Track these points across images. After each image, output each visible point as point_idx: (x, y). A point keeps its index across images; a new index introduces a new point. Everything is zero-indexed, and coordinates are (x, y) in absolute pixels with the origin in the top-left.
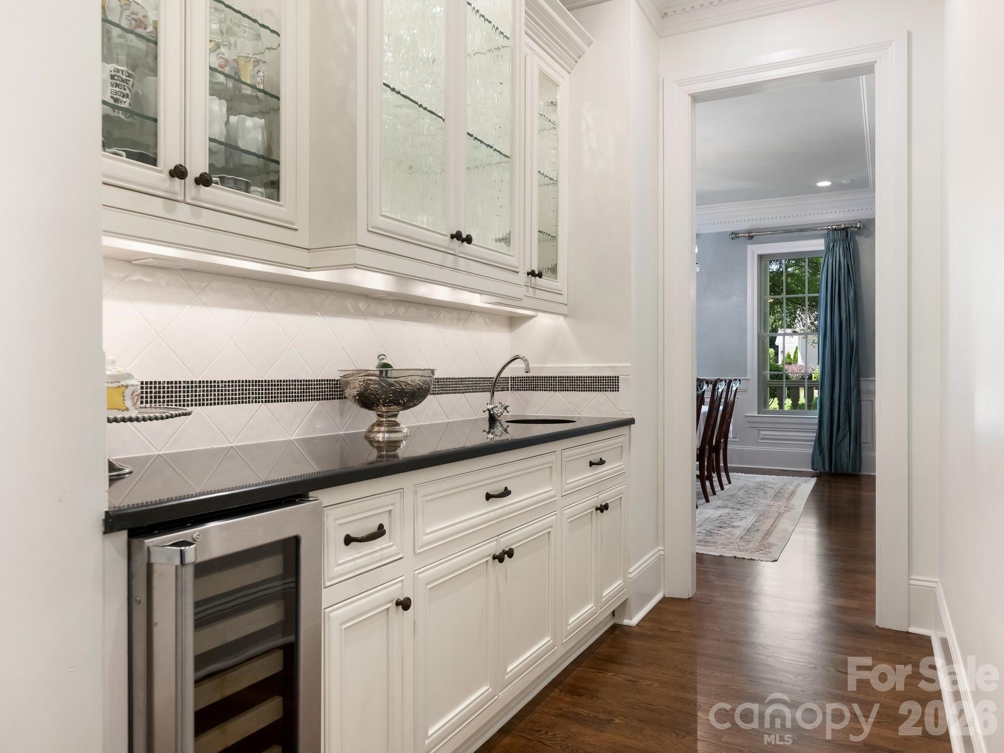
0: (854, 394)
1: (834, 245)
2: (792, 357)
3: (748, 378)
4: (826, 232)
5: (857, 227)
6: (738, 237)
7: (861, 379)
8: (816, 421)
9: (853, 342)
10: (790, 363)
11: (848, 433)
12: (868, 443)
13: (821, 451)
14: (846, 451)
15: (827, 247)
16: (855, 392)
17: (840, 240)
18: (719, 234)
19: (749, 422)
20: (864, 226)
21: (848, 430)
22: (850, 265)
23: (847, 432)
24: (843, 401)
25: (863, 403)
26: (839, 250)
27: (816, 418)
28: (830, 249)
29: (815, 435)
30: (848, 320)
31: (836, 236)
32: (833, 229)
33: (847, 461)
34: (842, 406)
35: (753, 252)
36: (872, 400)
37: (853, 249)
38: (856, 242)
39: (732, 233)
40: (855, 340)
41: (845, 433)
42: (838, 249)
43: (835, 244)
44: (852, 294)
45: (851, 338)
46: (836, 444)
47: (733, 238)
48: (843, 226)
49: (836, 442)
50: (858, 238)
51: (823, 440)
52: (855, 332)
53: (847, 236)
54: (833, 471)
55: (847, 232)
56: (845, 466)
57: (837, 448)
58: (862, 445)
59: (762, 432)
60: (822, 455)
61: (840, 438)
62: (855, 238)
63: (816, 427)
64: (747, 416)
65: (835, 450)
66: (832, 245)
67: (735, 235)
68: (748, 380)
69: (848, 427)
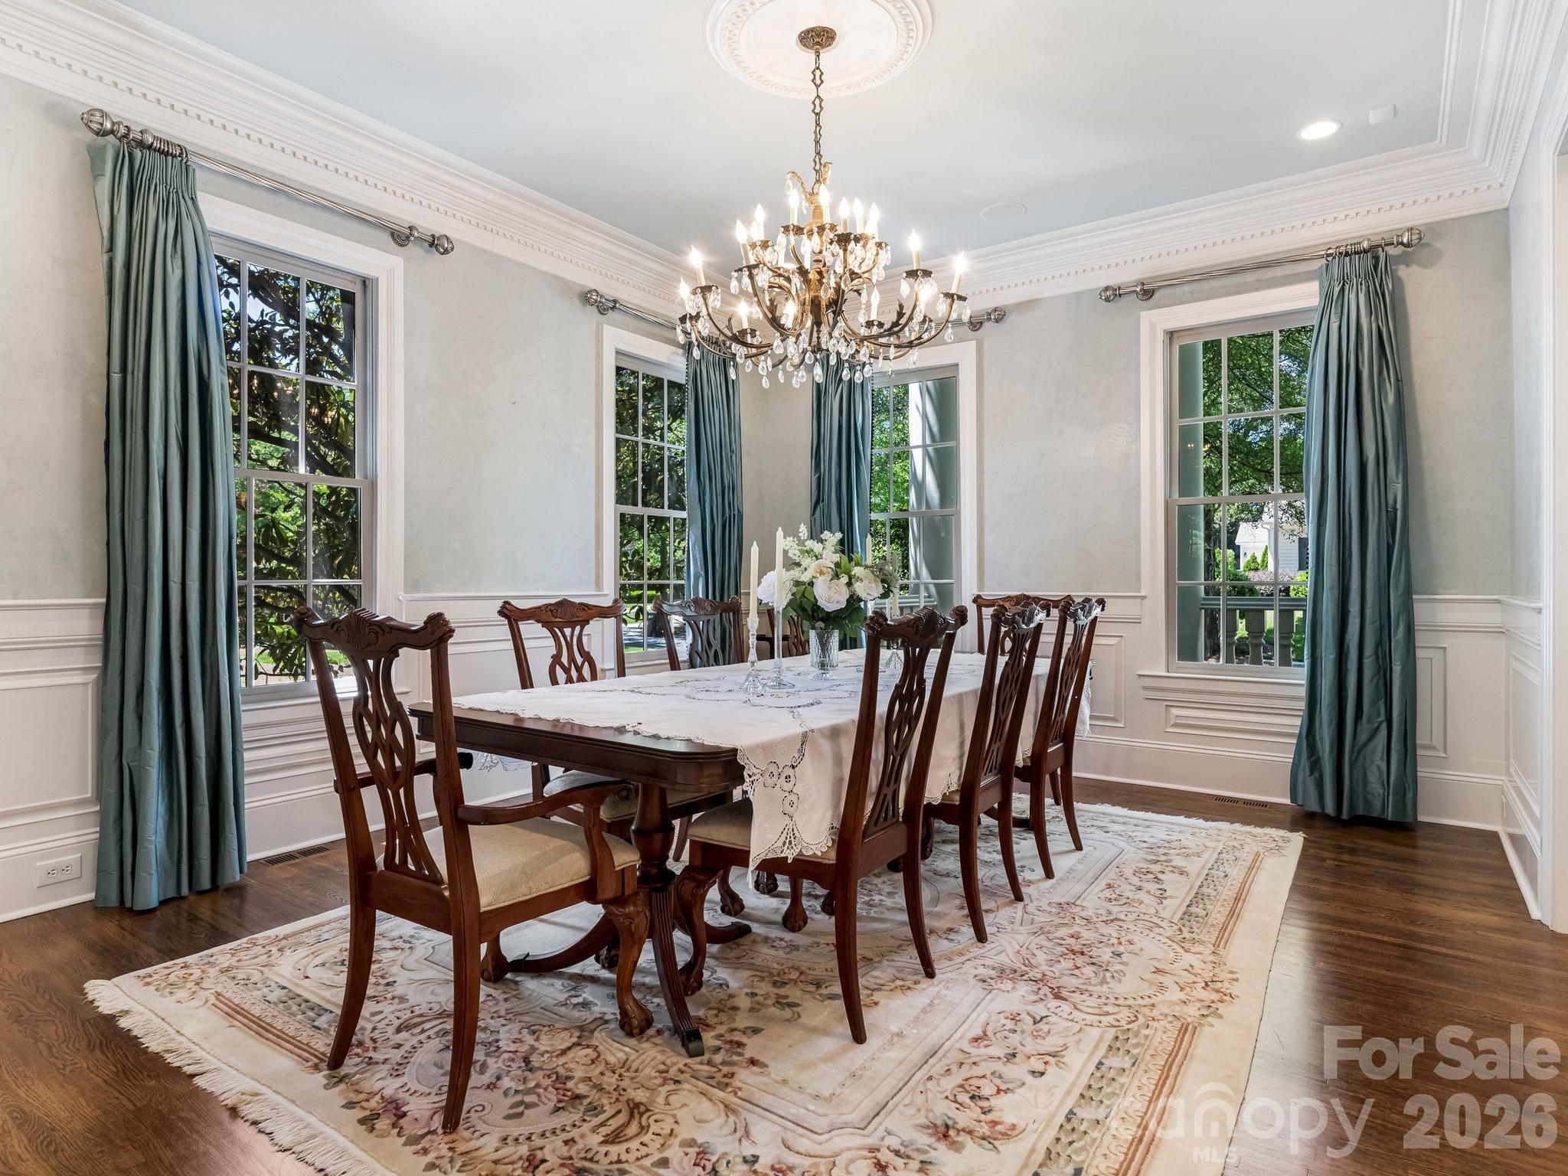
0: (1399, 635)
1: (1343, 289)
2: (1259, 560)
3: (1142, 594)
4: (1324, 261)
5: (1402, 243)
6: (1120, 295)
7: (1414, 597)
8: (1303, 692)
9: (1395, 510)
10: (1257, 569)
11: (1384, 726)
12: (1434, 748)
13: (1315, 765)
14: (1379, 768)
15: (1327, 297)
16: (1401, 628)
17: (1358, 276)
18: (1079, 295)
19: (1145, 688)
20: (1420, 239)
21: (1382, 717)
22: (1384, 330)
23: (1380, 723)
24: (1368, 650)
25: (1420, 653)
26: (1357, 300)
27: (1302, 685)
28: (1333, 300)
29: (1298, 722)
30: (1382, 460)
31: (1347, 270)
32: (1341, 253)
33: (1381, 791)
34: (1368, 662)
35: (1152, 325)
36: (1444, 648)
37: (1391, 298)
38: (1400, 280)
39: (1107, 289)
40: (1399, 506)
41: (1376, 725)
42: (1353, 296)
43: (1347, 287)
44: (1391, 398)
45: (1391, 501)
46: (1352, 752)
47: (1107, 300)
48: (1365, 245)
49: (1353, 745)
50: (1402, 271)
51: (1317, 738)
52: (1398, 487)
53: (1376, 267)
54: (1345, 816)
55: (1376, 258)
56: (1377, 804)
57: (1357, 759)
58: (1419, 752)
59: (1175, 711)
60: (1317, 775)
61: (1363, 737)
62: (1396, 270)
63: (1302, 705)
64: (1140, 676)
65: (1352, 765)
66: (1337, 289)
67: (1113, 294)
68: (1143, 598)
69: (1383, 711)
